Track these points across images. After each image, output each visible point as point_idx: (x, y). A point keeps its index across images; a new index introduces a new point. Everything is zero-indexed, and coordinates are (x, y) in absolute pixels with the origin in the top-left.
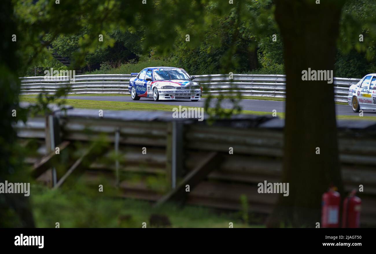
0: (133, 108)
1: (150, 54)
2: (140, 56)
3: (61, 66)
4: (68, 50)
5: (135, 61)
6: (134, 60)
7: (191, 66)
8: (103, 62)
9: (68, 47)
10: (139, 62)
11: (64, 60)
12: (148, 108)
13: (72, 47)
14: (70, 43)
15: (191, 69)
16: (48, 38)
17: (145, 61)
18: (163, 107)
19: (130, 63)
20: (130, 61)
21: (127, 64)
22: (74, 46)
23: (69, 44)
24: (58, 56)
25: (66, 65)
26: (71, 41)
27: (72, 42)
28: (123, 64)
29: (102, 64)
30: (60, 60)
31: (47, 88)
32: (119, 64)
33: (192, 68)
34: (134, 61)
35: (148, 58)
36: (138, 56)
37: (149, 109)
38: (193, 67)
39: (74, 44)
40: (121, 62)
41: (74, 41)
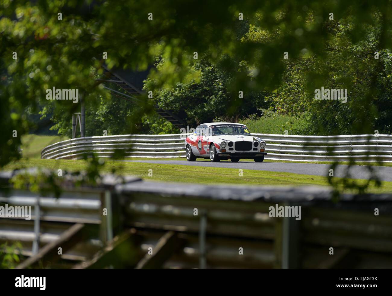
0: (249, 177)
1: (275, 107)
2: (263, 110)
3: (164, 122)
4: (172, 102)
5: (257, 116)
6: (255, 115)
7: (327, 123)
8: (216, 117)
9: (172, 98)
10: (262, 118)
11: (167, 114)
12: (268, 177)
13: (178, 98)
14: (174, 92)
15: (327, 128)
16: (147, 86)
17: (270, 116)
18: (289, 176)
19: (250, 119)
20: (250, 116)
21: (247, 121)
22: (180, 96)
23: (174, 94)
24: (159, 109)
25: (170, 120)
26: (176, 90)
27: (177, 92)
28: (241, 120)
29: (215, 119)
30: (162, 114)
31: (144, 149)
32: (237, 120)
33: (328, 126)
34: (255, 117)
35: (273, 113)
36: (260, 110)
37: (270, 178)
38: (330, 125)
39: (180, 94)
40: (239, 117)
41: (180, 90)
